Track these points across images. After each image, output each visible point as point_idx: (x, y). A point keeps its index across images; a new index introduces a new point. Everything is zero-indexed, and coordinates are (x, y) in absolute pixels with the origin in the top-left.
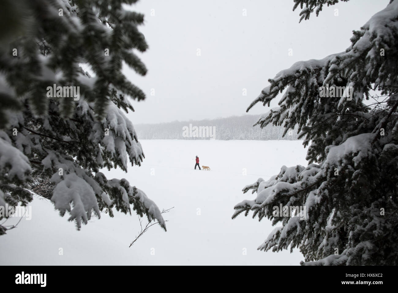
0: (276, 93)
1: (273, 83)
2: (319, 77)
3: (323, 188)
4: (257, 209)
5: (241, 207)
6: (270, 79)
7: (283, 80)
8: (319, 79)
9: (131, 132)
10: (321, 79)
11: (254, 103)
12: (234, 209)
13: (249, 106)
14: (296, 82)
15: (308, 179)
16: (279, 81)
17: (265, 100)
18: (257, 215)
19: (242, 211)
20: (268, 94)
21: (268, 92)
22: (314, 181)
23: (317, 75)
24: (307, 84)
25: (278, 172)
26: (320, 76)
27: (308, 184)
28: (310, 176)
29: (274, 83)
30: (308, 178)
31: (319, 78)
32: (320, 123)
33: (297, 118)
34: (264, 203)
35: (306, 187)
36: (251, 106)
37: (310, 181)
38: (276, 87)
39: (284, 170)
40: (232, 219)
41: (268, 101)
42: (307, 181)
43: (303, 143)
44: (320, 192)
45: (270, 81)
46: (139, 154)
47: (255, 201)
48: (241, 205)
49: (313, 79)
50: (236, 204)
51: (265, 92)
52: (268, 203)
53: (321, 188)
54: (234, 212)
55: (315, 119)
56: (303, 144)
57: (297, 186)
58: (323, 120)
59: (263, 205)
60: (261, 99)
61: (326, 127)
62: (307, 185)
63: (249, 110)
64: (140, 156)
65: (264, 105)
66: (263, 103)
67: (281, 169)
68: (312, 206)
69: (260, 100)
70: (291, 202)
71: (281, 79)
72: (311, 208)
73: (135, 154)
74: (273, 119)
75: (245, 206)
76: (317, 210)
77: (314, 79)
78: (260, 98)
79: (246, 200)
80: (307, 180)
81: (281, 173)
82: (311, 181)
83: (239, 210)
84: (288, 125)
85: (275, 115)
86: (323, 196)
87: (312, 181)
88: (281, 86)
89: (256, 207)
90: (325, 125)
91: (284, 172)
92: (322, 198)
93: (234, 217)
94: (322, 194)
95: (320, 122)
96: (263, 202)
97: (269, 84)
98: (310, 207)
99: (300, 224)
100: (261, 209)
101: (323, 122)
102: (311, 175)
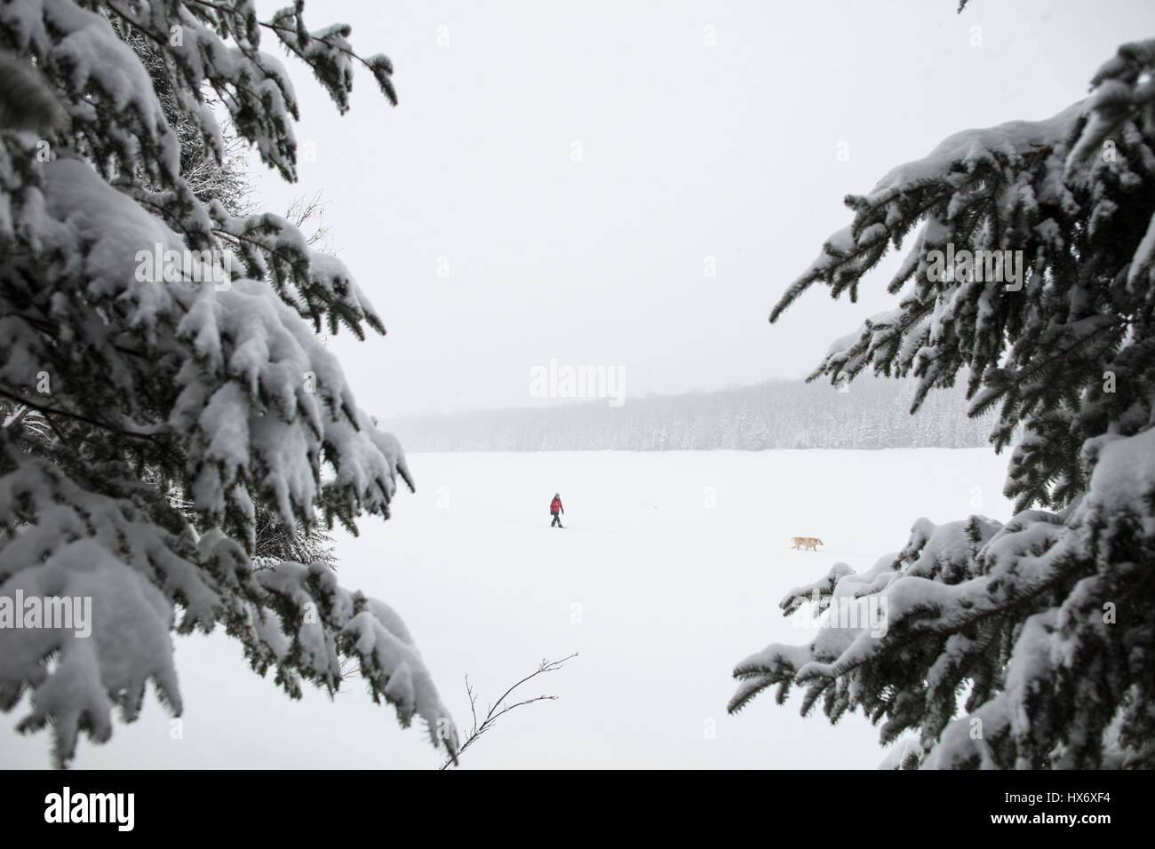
0: (875, 250)
1: (862, 210)
2: (1042, 180)
3: (1080, 603)
4: (818, 683)
5: (760, 669)
6: (850, 196)
7: (901, 199)
8: (1043, 189)
9: (327, 393)
10: (1050, 187)
11: (795, 287)
12: (735, 676)
13: (778, 299)
14: (953, 206)
15: (1017, 569)
16: (887, 201)
17: (837, 277)
18: (816, 703)
19: (766, 685)
20: (847, 252)
21: (846, 245)
22: (1043, 577)
23: (1033, 174)
24: (995, 213)
25: (900, 543)
26: (1046, 179)
27: (1018, 587)
28: (1023, 555)
29: (869, 212)
30: (1015, 564)
31: (1043, 185)
32: (1054, 354)
33: (962, 341)
34: (843, 659)
35: (1010, 598)
36: (788, 299)
37: (1023, 574)
38: (878, 228)
39: (923, 534)
40: (730, 711)
41: (851, 278)
42: (1013, 576)
43: (992, 436)
44: (1072, 622)
45: (850, 201)
46: (373, 475)
47: (813, 649)
48: (759, 663)
49: (1019, 189)
50: (741, 657)
51: (837, 249)
52: (861, 657)
53: (1074, 606)
54: (736, 686)
55: (1034, 341)
56: (991, 441)
57: (972, 594)
58: (1064, 344)
59: (841, 666)
60: (822, 271)
61: (1078, 370)
62: (1011, 589)
63: (781, 315)
64: (379, 482)
65: (835, 294)
66: (833, 286)
67: (913, 531)
68: (1037, 678)
69: (817, 275)
70: (951, 656)
71: (895, 196)
72: (1036, 685)
73: (352, 473)
74: (875, 351)
75: (773, 668)
76: (1060, 693)
77: (1021, 187)
78: (817, 270)
79: (777, 645)
80: (1013, 569)
81: (910, 544)
82: (1028, 577)
83: (754, 681)
84: (931, 369)
85: (882, 336)
86: (1083, 637)
87: (1035, 575)
88: (894, 218)
89: (811, 672)
90: (1076, 363)
91: (923, 543)
92: (1081, 645)
93: (737, 705)
94: (1079, 629)
95: (1052, 351)
96: (840, 654)
97: (851, 216)
98: (1030, 682)
99: (990, 748)
100: (834, 679)
101: (1064, 352)
102: (1028, 552)
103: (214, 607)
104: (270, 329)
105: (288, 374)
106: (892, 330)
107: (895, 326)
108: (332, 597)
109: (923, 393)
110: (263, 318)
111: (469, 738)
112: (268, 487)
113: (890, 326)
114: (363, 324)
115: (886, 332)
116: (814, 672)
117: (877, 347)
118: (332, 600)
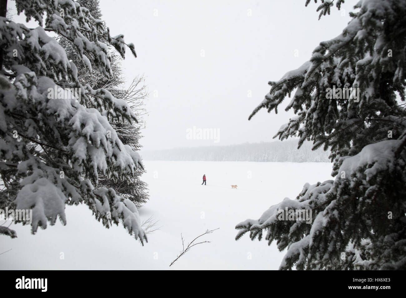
0: (281, 97)
1: (273, 86)
2: (333, 76)
3: (331, 208)
4: (257, 230)
5: (243, 226)
6: (270, 82)
7: (287, 82)
8: (333, 78)
9: (111, 140)
10: (335, 78)
11: (256, 109)
12: (236, 228)
13: (251, 113)
14: (304, 84)
15: (318, 198)
16: (282, 83)
17: (269, 106)
18: (256, 237)
19: (246, 231)
20: (272, 98)
21: (272, 96)
22: (325, 200)
23: (330, 74)
24: (318, 86)
26: (334, 76)
27: (318, 203)
28: (321, 193)
29: (275, 86)
30: (318, 196)
31: (333, 77)
32: (340, 130)
33: (309, 126)
34: (265, 223)
35: (316, 206)
36: (254, 113)
37: (319, 199)
38: (280, 91)
39: (306, 188)
40: (236, 240)
41: (274, 106)
42: (317, 200)
43: (329, 157)
44: (328, 213)
45: (270, 83)
46: (127, 164)
47: (259, 221)
48: (243, 224)
49: (324, 79)
50: (238, 223)
51: (268, 97)
52: (270, 223)
53: (329, 208)
54: (238, 231)
55: (332, 126)
56: (329, 158)
57: (305, 205)
58: (343, 127)
59: (264, 226)
60: (264, 104)
61: (349, 136)
62: (316, 204)
63: (252, 118)
65: (269, 111)
66: (268, 109)
67: (304, 187)
68: (318, 230)
69: (263, 106)
70: (297, 224)
71: (285, 81)
72: (318, 233)
73: (119, 163)
74: (291, 129)
75: (247, 226)
76: (323, 235)
77: (325, 78)
78: (263, 104)
79: (250, 220)
80: (317, 197)
81: (303, 191)
82: (321, 200)
83: (243, 230)
84: (304, 135)
86: (330, 218)
87: (322, 199)
88: (285, 88)
89: (255, 227)
90: (347, 133)
91: (306, 190)
92: (330, 220)
93: (238, 238)
94: (330, 215)
95: (339, 129)
96: (264, 222)
97: (270, 87)
98: (316, 231)
99: (303, 251)
100: (262, 230)
101: (343, 130)
102: (322, 192)
103: (79, 198)
104: (95, 122)
105: (99, 135)
106: (296, 122)
107: (297, 121)
108: (114, 198)
109: (301, 142)
110: (92, 119)
111: (181, 254)
112: (91, 166)
113: (296, 121)
114: (132, 120)
115: (294, 123)
116: (256, 227)
117: (291, 127)
118: (114, 199)
